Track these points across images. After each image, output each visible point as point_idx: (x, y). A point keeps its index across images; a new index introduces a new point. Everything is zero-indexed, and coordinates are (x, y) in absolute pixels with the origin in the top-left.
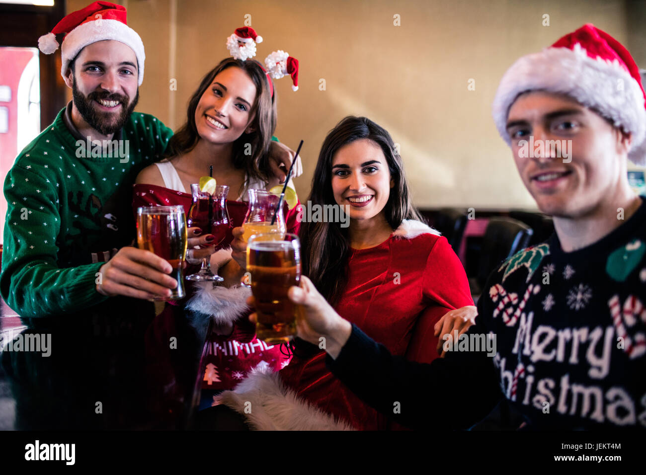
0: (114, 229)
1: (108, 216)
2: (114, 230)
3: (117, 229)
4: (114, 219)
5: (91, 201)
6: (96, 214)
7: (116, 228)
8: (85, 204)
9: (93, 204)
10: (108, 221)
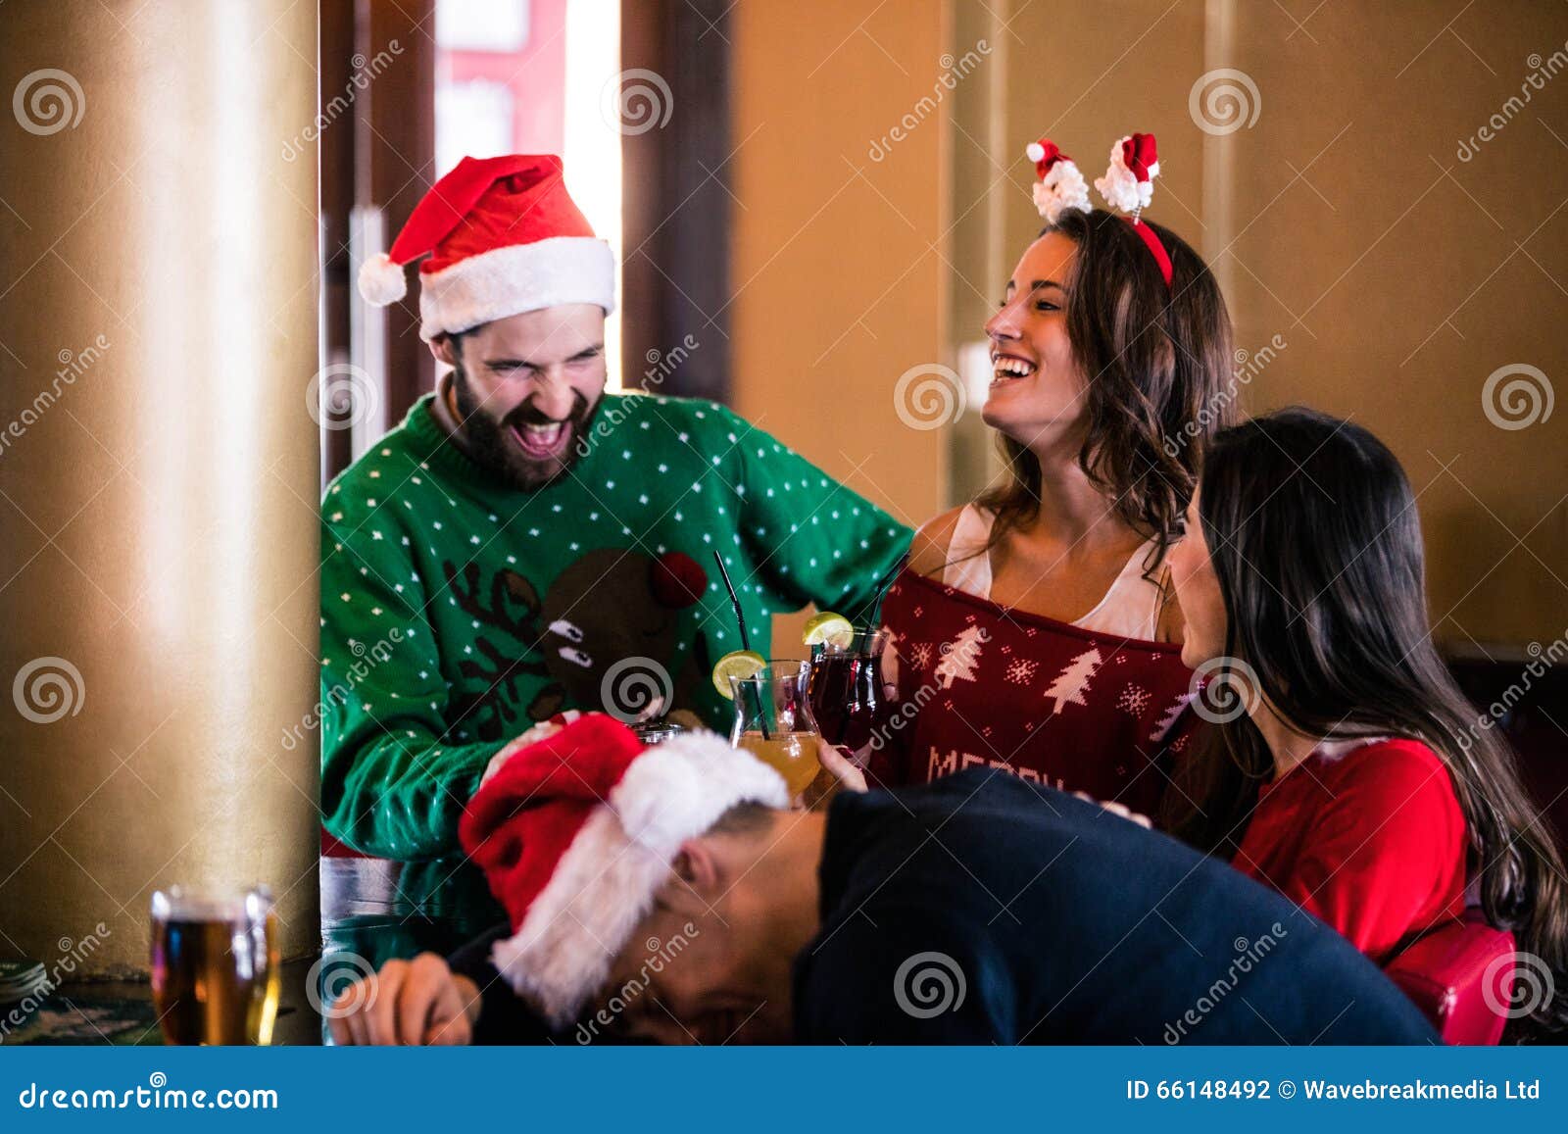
0: (578, 660)
1: (561, 627)
2: (580, 666)
3: (588, 663)
4: (577, 636)
5: (504, 588)
6: (523, 620)
7: (585, 660)
8: (489, 594)
9: (509, 594)
10: (562, 641)
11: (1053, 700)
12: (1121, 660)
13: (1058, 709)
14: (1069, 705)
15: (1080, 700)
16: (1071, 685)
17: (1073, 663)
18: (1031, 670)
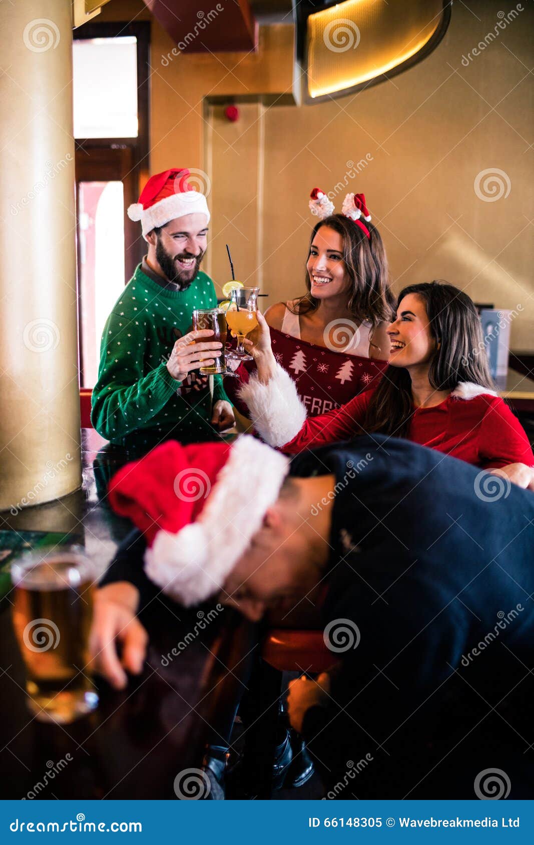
5: (174, 333)
11: (340, 380)
12: (360, 365)
13: (342, 382)
14: (346, 381)
15: (350, 379)
16: (345, 373)
17: (343, 366)
18: (327, 367)
